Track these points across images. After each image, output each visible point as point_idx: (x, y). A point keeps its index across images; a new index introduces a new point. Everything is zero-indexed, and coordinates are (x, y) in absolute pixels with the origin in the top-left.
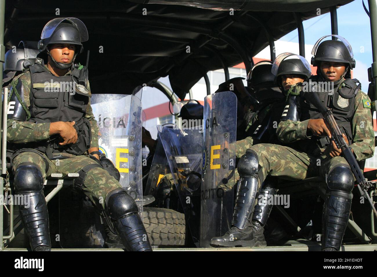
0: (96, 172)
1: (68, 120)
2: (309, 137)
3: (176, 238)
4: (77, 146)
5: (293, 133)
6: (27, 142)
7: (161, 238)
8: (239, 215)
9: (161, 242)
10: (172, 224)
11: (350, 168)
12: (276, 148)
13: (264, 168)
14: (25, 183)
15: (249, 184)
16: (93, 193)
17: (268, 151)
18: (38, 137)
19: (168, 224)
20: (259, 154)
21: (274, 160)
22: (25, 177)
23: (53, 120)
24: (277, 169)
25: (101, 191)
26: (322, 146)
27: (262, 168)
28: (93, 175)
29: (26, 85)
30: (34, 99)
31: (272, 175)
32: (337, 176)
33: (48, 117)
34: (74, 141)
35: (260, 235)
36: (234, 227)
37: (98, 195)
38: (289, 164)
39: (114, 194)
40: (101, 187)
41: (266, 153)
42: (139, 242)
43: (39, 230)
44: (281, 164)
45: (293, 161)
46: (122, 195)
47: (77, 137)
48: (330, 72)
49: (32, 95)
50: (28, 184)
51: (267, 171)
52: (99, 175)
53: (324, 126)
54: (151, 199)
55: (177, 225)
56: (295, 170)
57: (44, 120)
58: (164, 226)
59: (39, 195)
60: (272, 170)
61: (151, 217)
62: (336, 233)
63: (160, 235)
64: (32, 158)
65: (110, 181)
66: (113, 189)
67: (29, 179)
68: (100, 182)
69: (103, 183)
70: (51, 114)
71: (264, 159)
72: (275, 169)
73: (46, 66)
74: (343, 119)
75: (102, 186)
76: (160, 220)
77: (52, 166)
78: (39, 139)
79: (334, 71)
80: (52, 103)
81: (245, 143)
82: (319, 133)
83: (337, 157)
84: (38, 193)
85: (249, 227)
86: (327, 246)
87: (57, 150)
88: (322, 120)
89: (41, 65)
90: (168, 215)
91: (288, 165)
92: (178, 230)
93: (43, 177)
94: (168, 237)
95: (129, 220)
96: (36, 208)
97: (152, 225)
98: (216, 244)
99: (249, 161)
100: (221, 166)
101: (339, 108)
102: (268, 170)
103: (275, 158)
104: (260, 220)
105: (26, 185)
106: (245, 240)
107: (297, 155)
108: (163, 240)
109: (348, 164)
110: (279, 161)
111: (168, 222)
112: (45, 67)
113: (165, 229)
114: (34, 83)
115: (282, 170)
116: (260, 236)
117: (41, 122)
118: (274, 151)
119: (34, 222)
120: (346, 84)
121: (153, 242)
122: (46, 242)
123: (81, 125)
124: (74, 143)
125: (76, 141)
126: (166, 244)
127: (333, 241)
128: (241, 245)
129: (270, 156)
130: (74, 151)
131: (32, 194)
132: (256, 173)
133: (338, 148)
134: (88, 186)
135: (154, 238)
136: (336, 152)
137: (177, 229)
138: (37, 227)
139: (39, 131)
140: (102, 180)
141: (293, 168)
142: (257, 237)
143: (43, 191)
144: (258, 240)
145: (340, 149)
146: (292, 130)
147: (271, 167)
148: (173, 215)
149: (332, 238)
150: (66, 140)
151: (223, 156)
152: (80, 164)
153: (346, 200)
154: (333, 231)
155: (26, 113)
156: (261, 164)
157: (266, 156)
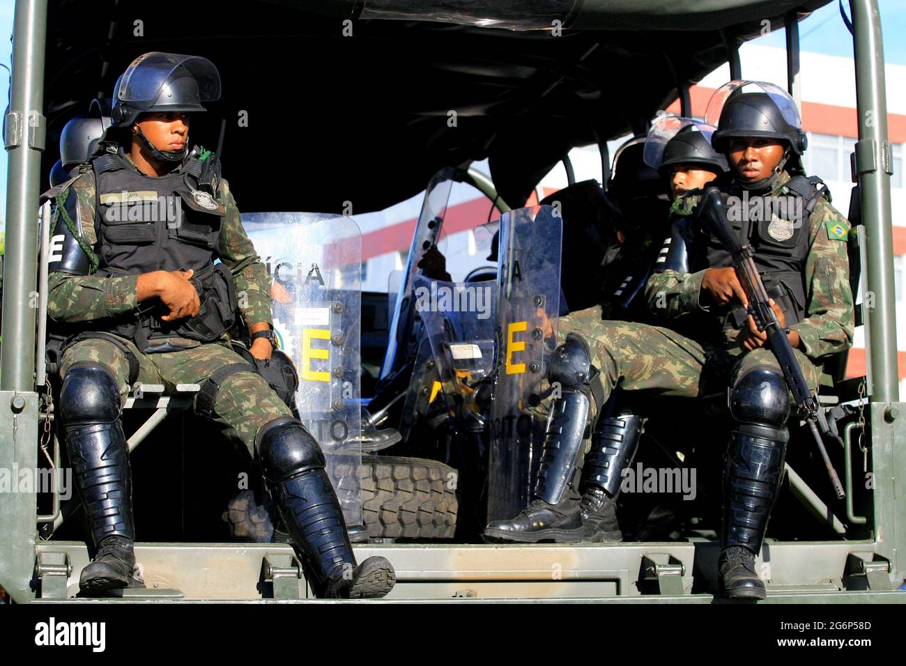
0: (238, 382)
1: (178, 267)
2: (706, 309)
3: (438, 522)
4: (201, 322)
5: (675, 299)
6: (92, 318)
7: (402, 523)
8: (548, 474)
9: (403, 532)
10: (429, 491)
11: (782, 375)
12: (632, 330)
13: (604, 372)
14: (80, 405)
15: (572, 408)
16: (231, 427)
17: (611, 336)
18: (113, 306)
19: (418, 492)
20: (592, 344)
21: (627, 357)
22: (80, 392)
23: (144, 269)
24: (636, 376)
25: (248, 423)
26: (738, 324)
27: (599, 372)
28: (231, 388)
29: (86, 198)
30: (103, 226)
31: (625, 388)
32: (750, 392)
33: (136, 262)
34: (193, 311)
35: (606, 517)
36: (538, 501)
37: (242, 431)
38: (663, 365)
39: (273, 429)
40: (248, 415)
41: (607, 340)
42: (321, 530)
43: (109, 503)
44: (644, 364)
45: (673, 358)
46: (289, 430)
47: (198, 302)
48: (745, 161)
49: (99, 219)
50: (87, 408)
51: (612, 381)
52: (244, 390)
53: (736, 282)
54: (392, 436)
55: (441, 493)
56: (678, 377)
57: (127, 270)
58: (408, 496)
59: (110, 431)
60: (622, 379)
61: (379, 477)
62: (750, 514)
63: (400, 515)
64: (98, 352)
65: (266, 401)
66: (270, 418)
67: (91, 396)
68: (246, 405)
69: (250, 407)
70: (142, 255)
71: (602, 352)
72: (631, 375)
73: (127, 156)
74: (783, 266)
75: (248, 413)
76: (400, 483)
77: (149, 369)
78: (117, 310)
79: (755, 158)
80: (144, 235)
81: (593, 315)
82: (724, 298)
83: (757, 351)
84: (108, 426)
85: (572, 499)
86: (731, 544)
87: (159, 333)
88: (731, 271)
89: (118, 154)
90: (418, 472)
91: (661, 365)
92: (442, 506)
93: (121, 392)
94: (418, 521)
95: (304, 484)
96: (104, 458)
97: (381, 493)
98: (496, 535)
99: (570, 358)
100: (526, 368)
101: (772, 242)
102: (613, 376)
103: (630, 350)
104: (606, 486)
105: (83, 408)
106: (562, 527)
107: (683, 345)
108: (405, 526)
109: (778, 366)
110: (639, 357)
111: (418, 488)
112: (126, 159)
113: (412, 502)
114: (102, 193)
115: (647, 376)
116: (606, 520)
117: (119, 275)
118: (628, 336)
119: (97, 486)
120: (790, 189)
121: (384, 531)
122: (124, 528)
123: (210, 276)
124: (193, 315)
125: (197, 310)
126: (415, 535)
127: (742, 532)
128: (554, 540)
129: (617, 347)
130: (195, 333)
131: (97, 428)
132: (584, 384)
133: (758, 330)
134: (223, 412)
135: (386, 522)
136: (756, 339)
137: (441, 502)
138: (105, 496)
139: (114, 293)
140: (249, 400)
141: (673, 373)
142: (599, 522)
143: (121, 422)
144: (602, 527)
145: (765, 332)
146: (673, 292)
147: (619, 370)
148: (431, 472)
149: (741, 526)
150: (176, 309)
151: (531, 346)
152: (207, 365)
153: (770, 444)
154: (742, 510)
155: (88, 257)
156: (597, 365)
157: (607, 348)
